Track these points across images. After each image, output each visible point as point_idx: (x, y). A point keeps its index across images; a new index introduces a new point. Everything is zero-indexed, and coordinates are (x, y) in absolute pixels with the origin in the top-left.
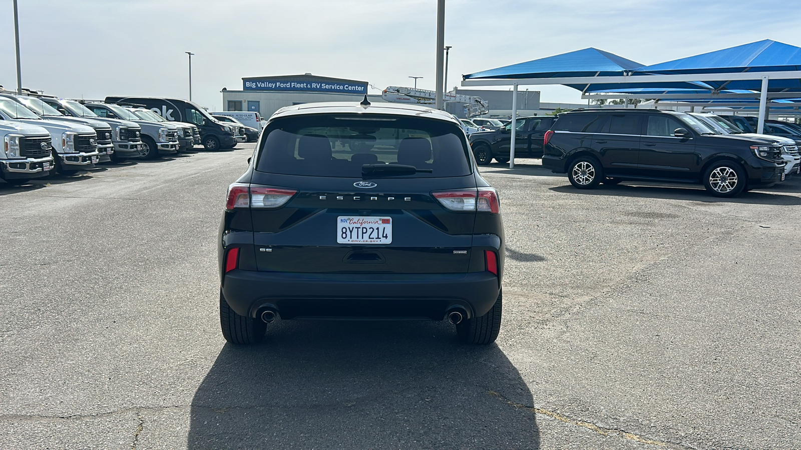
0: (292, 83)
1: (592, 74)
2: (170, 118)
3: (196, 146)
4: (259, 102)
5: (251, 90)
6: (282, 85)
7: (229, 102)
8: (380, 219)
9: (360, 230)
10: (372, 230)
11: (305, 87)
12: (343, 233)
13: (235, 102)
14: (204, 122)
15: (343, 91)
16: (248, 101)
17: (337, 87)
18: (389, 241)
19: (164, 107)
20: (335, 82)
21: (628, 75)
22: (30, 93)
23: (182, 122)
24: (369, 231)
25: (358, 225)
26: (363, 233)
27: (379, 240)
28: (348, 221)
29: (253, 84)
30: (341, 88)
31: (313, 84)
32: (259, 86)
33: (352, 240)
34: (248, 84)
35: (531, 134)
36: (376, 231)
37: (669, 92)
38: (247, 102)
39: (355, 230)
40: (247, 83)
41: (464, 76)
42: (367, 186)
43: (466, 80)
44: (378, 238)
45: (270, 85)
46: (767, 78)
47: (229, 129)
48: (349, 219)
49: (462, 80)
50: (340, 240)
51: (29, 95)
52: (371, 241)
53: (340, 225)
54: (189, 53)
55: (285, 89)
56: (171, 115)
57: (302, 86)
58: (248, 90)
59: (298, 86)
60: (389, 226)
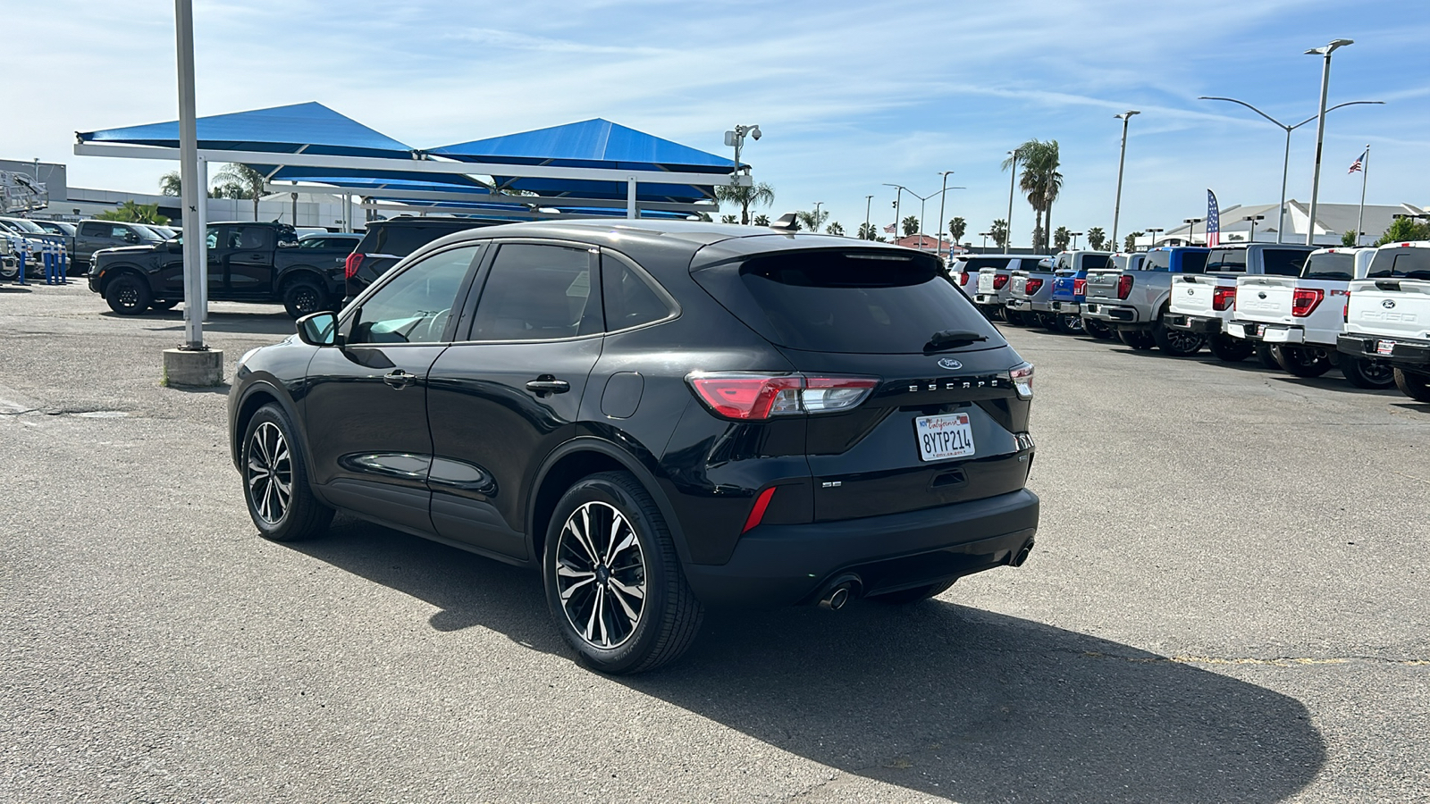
1: (291, 148)
8: (958, 418)
9: (942, 436)
10: (953, 435)
12: (926, 444)
18: (972, 450)
21: (419, 159)
24: (951, 436)
25: (938, 429)
26: (946, 441)
27: (962, 450)
28: (928, 424)
33: (937, 453)
35: (229, 256)
36: (957, 436)
37: (389, 186)
39: (937, 436)
41: (79, 135)
42: (952, 365)
43: (85, 143)
44: (962, 447)
46: (635, 180)
48: (927, 421)
49: (77, 143)
50: (926, 457)
52: (956, 454)
53: (921, 431)
60: (967, 427)
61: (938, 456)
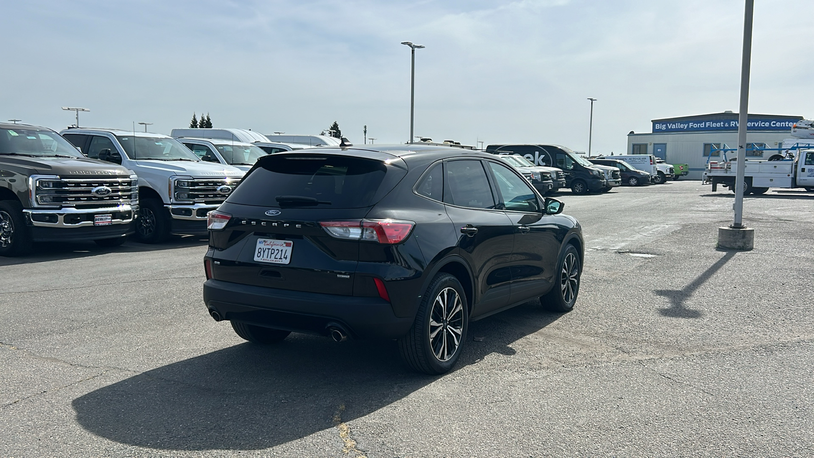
0: (707, 123)
2: (541, 163)
3: (560, 190)
4: (665, 144)
5: (661, 132)
6: (695, 126)
7: (634, 145)
8: (285, 243)
9: (270, 250)
10: (278, 251)
11: (722, 126)
12: (259, 252)
13: (640, 145)
14: (572, 166)
15: (770, 128)
16: (654, 144)
17: (762, 124)
18: (287, 262)
19: (537, 153)
20: (759, 118)
22: (452, 144)
23: (552, 167)
24: (276, 252)
25: (270, 247)
26: (272, 254)
27: (281, 260)
28: (264, 243)
29: (663, 126)
30: (767, 124)
31: (732, 122)
32: (670, 127)
33: (264, 258)
34: (658, 126)
36: (280, 252)
38: (652, 144)
39: (267, 250)
40: (656, 125)
42: (273, 214)
44: (281, 258)
45: (682, 126)
47: (597, 172)
48: (264, 241)
50: (256, 259)
51: (451, 146)
52: (276, 261)
53: (259, 246)
54: (591, 99)
55: (699, 130)
56: (543, 160)
57: (718, 125)
58: (657, 132)
59: (714, 125)
60: (290, 249)
61: (264, 260)
